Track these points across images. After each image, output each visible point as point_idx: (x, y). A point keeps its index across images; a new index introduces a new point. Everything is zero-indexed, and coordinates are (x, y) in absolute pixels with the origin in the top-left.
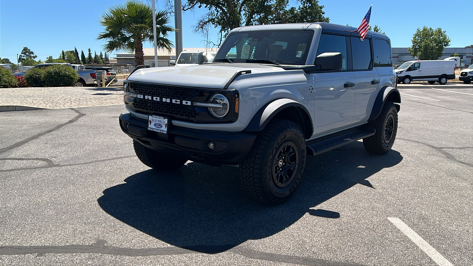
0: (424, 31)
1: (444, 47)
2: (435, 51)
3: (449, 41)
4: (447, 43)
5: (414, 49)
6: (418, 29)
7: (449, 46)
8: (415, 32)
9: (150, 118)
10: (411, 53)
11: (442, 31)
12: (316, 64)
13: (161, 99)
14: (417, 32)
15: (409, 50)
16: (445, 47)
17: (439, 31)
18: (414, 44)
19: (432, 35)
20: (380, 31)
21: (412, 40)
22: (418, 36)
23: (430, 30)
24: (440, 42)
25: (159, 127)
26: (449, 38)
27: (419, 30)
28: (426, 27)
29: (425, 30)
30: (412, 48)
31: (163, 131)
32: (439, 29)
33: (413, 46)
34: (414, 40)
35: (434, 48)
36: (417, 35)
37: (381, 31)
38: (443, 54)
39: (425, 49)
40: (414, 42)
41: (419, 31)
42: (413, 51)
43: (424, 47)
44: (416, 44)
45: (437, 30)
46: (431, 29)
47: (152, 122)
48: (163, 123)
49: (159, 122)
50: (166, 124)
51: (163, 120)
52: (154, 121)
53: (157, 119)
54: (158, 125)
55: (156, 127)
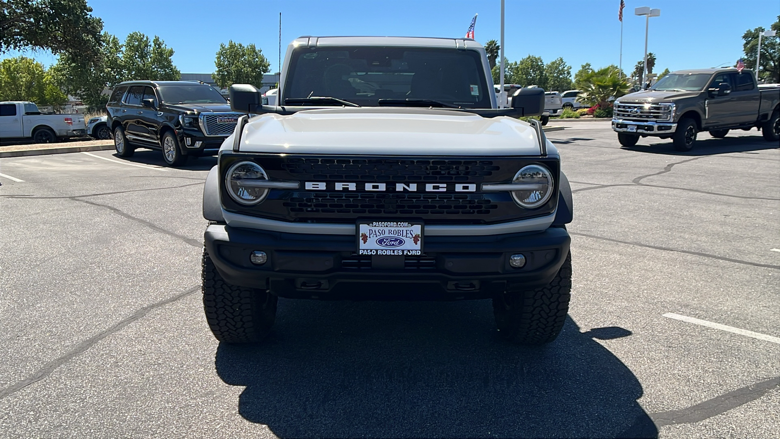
0: (231, 48)
1: (262, 73)
2: (252, 80)
3: (269, 65)
4: (266, 67)
5: (220, 76)
6: (222, 45)
7: (269, 72)
8: (218, 50)
9: (364, 228)
10: (216, 82)
11: (257, 49)
12: (516, 107)
13: (391, 186)
14: (221, 49)
15: (214, 78)
16: (264, 74)
17: (253, 49)
18: (219, 68)
19: (243, 55)
20: (164, 46)
21: (215, 62)
22: (223, 56)
23: (239, 47)
24: (257, 66)
25: (393, 245)
26: (268, 61)
27: (224, 46)
28: (233, 43)
29: (232, 46)
30: (217, 75)
31: (409, 251)
32: (251, 46)
33: (219, 71)
34: (218, 61)
35: (251, 75)
36: (221, 54)
37: (166, 45)
38: (263, 83)
39: (237, 76)
40: (219, 65)
41: (223, 48)
42: (220, 80)
43: (234, 73)
44: (223, 69)
45: (249, 48)
46: (240, 45)
47: (370, 237)
48: (407, 234)
49: (393, 235)
50: (416, 236)
51: (405, 229)
52: (378, 234)
53: (387, 229)
54: (391, 241)
55: (386, 245)
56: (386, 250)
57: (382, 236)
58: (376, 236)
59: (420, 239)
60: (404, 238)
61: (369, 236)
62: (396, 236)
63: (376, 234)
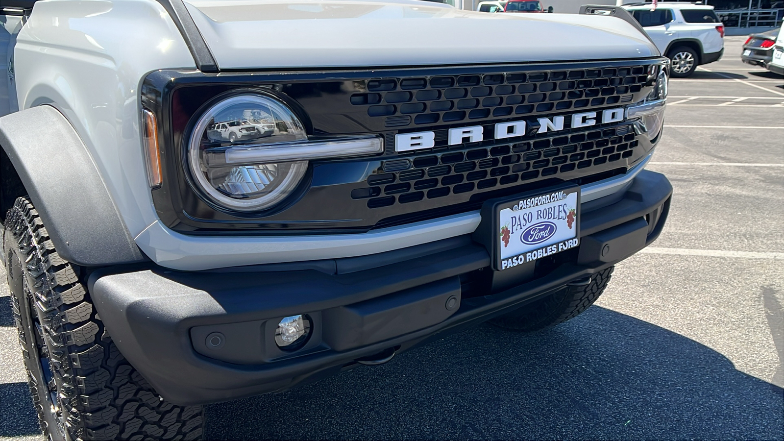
9: (505, 217)
25: (543, 237)
31: (564, 242)
47: (513, 233)
48: (559, 212)
49: (543, 220)
50: (570, 213)
51: (557, 204)
52: (523, 222)
53: (534, 210)
54: (540, 230)
55: (534, 240)
56: (537, 250)
57: (528, 225)
58: (521, 228)
59: (575, 218)
60: (555, 221)
61: (511, 232)
62: (546, 220)
63: (520, 224)
